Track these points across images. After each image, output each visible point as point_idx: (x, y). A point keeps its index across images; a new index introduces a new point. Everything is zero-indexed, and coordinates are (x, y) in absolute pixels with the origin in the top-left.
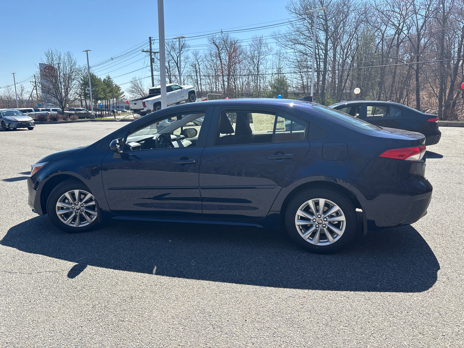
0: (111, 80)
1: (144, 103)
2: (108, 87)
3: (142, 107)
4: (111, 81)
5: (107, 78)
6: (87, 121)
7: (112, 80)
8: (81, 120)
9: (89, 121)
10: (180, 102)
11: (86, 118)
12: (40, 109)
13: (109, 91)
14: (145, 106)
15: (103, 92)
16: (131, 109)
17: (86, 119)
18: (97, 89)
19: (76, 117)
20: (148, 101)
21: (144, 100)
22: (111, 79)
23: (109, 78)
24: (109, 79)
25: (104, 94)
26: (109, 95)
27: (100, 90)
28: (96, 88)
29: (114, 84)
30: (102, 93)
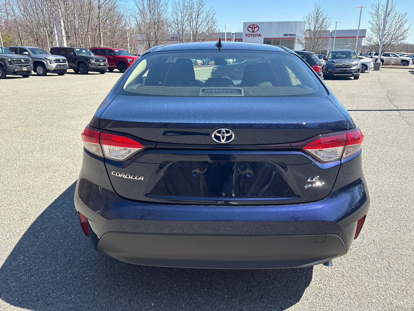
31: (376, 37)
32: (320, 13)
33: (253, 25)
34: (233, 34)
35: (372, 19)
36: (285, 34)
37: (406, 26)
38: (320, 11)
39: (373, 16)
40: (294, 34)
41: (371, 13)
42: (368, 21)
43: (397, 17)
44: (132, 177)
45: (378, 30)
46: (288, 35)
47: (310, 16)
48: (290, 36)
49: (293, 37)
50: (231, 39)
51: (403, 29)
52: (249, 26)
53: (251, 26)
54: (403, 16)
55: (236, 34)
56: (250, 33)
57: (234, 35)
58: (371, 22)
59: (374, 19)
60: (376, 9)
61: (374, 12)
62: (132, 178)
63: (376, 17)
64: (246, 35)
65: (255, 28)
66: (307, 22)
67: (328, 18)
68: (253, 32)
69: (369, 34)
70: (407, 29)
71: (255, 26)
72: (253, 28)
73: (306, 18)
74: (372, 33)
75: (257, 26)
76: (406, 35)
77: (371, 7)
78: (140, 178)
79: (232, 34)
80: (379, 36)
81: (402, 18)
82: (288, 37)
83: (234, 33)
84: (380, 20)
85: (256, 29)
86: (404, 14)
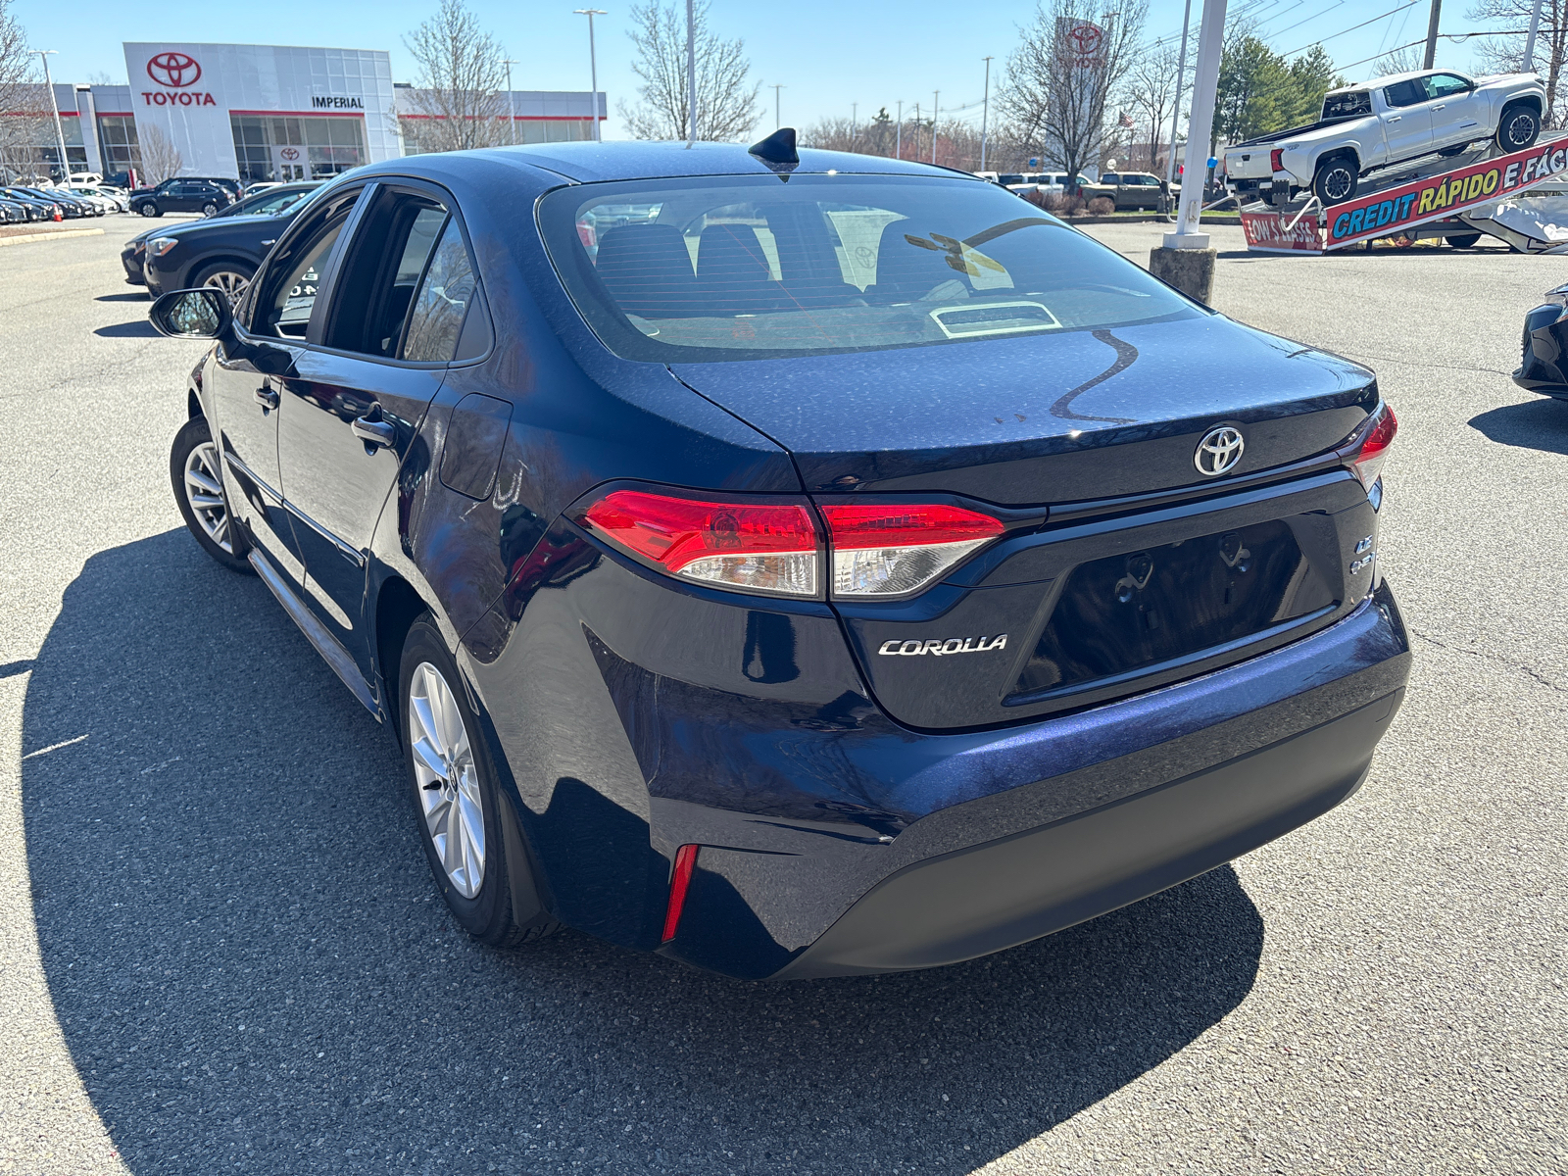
0: (1324, 61)
1: (1277, 155)
2: (1306, 90)
3: (1269, 172)
4: (1324, 64)
5: (1310, 56)
6: (1141, 221)
7: (1329, 62)
8: (1125, 215)
9: (1147, 219)
10: (1464, 146)
11: (1141, 209)
12: (1026, 175)
13: (1305, 106)
14: (1277, 166)
15: (1279, 112)
16: (1231, 177)
17: (1141, 213)
18: (1261, 101)
19: (1109, 204)
20: (1296, 146)
21: (1278, 144)
22: (1325, 57)
23: (1318, 54)
24: (1316, 58)
25: (1284, 119)
26: (1303, 121)
27: (1272, 104)
28: (1256, 97)
29: (1334, 77)
30: (1275, 113)
31: (666, 119)
32: (461, 26)
33: (172, 56)
34: (79, 90)
35: (642, 58)
36: (318, 99)
37: (746, 87)
38: (461, 19)
39: (643, 48)
40: (353, 100)
41: (635, 38)
42: (631, 67)
43: (717, 56)
44: (967, 645)
45: (667, 96)
46: (330, 101)
47: (430, 34)
48: (339, 104)
49: (354, 110)
50: (76, 114)
51: (740, 94)
52: (155, 61)
53: (163, 60)
54: (734, 54)
55: (97, 91)
56: (164, 90)
57: (89, 95)
58: (640, 67)
59: (648, 57)
60: (647, 23)
61: (643, 33)
62: (966, 649)
63: (652, 50)
64: (145, 97)
65: (179, 68)
66: (422, 55)
67: (495, 48)
68: (177, 83)
69: (642, 109)
70: (751, 94)
71: (183, 61)
72: (174, 68)
73: (416, 39)
74: (650, 106)
75: (191, 62)
76: (752, 115)
77: (631, 16)
78: (995, 643)
79: (76, 91)
80: (672, 118)
81: (731, 58)
82: (332, 109)
83: (88, 87)
84: (666, 62)
85: (189, 74)
86: (733, 44)
